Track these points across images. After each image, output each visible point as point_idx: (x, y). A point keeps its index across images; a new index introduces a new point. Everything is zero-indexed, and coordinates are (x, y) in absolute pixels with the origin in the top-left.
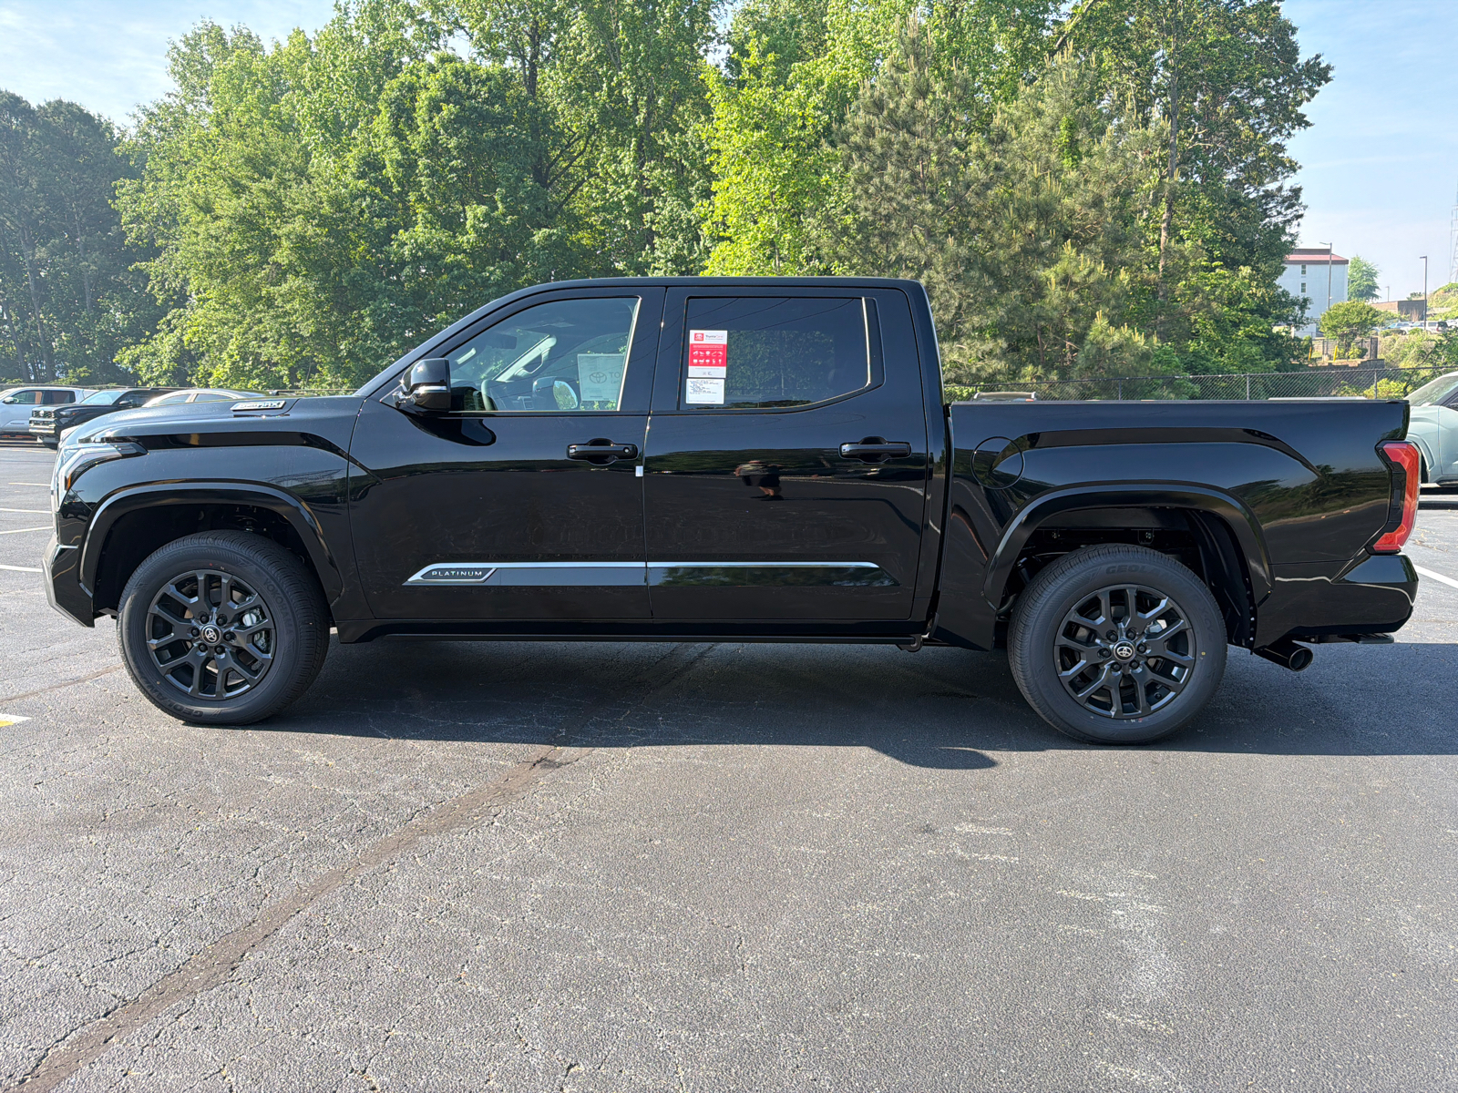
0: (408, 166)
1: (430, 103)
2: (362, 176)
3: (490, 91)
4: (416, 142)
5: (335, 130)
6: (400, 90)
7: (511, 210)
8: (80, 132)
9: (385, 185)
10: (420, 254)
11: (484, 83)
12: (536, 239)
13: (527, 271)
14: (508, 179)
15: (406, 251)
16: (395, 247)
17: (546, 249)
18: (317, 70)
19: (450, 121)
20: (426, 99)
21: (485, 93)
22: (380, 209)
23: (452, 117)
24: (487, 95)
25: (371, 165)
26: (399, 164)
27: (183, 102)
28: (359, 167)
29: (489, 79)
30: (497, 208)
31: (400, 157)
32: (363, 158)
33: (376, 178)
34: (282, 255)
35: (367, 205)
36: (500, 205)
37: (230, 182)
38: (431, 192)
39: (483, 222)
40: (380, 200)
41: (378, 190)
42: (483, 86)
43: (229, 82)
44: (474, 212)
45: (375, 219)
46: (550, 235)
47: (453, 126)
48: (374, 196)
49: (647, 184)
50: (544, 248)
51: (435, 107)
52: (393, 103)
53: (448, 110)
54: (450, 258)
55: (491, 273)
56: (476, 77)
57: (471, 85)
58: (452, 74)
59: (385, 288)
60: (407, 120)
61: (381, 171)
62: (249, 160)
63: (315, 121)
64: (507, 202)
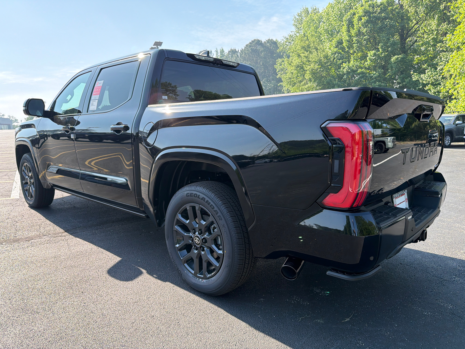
0: (350, 41)
1: (358, 18)
2: (337, 47)
3: (381, 9)
4: (353, 32)
5: (331, 34)
6: (350, 16)
7: (384, 50)
8: (273, 47)
9: (343, 49)
10: (349, 70)
11: (379, 6)
12: (392, 60)
13: (389, 72)
14: (384, 40)
15: (345, 70)
16: (342, 69)
17: (396, 63)
18: (328, 15)
19: (365, 23)
20: (357, 17)
21: (379, 10)
22: (340, 57)
23: (365, 21)
24: (379, 11)
25: (340, 42)
26: (348, 41)
27: (296, 33)
28: (336, 44)
29: (381, 5)
30: (379, 51)
31: (348, 39)
32: (338, 41)
33: (341, 47)
34: (308, 76)
35: (336, 56)
36: (380, 49)
37: (297, 55)
38: (357, 49)
39: (373, 57)
40: (341, 54)
41: (341, 51)
42: (379, 8)
43: (307, 24)
44: (371, 54)
45: (338, 60)
46: (398, 58)
47: (365, 25)
48: (340, 53)
49: (440, 32)
50: (395, 63)
51: (360, 19)
52: (347, 20)
53: (364, 19)
54: (360, 71)
55: (374, 74)
56: (376, 5)
57: (374, 8)
58: (368, 6)
59: (337, 83)
60: (352, 26)
61: (342, 44)
62: (303, 47)
63: (325, 31)
64: (383, 48)
